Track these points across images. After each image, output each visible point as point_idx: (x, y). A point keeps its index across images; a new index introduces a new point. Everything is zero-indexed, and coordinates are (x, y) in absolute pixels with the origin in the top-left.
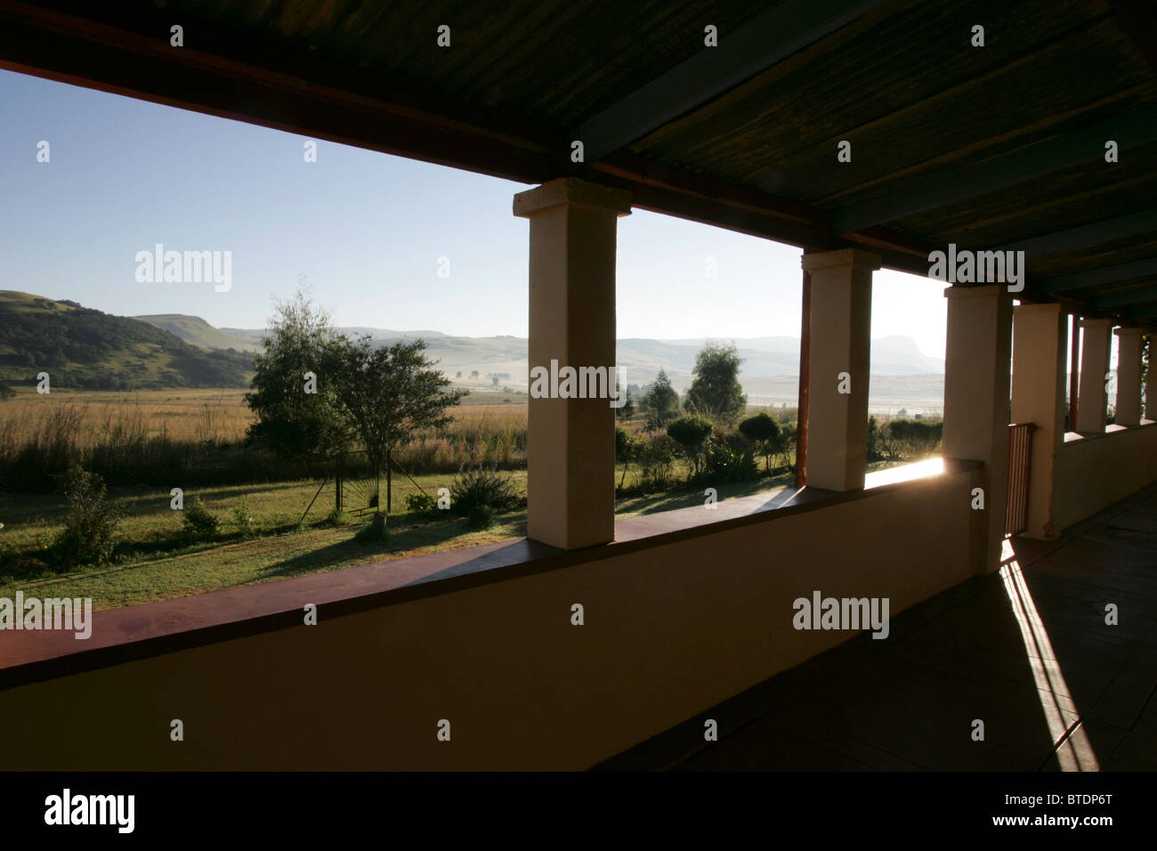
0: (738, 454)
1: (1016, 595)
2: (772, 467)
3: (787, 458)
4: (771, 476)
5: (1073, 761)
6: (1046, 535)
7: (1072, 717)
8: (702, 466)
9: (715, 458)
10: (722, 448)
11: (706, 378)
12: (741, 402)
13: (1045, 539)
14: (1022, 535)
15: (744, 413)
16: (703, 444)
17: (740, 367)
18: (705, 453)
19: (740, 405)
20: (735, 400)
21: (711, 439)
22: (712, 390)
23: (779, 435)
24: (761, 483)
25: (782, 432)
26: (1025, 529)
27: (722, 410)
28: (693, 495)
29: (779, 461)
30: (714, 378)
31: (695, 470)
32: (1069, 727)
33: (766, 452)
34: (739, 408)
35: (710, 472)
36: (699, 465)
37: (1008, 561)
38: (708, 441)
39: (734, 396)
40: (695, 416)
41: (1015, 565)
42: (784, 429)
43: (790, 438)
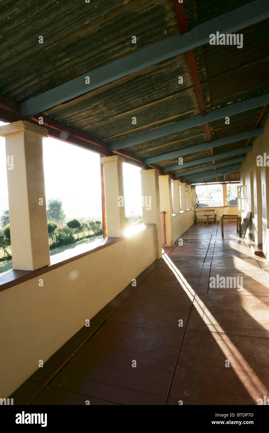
0: (67, 234)
1: (168, 263)
2: (79, 237)
3: (84, 234)
4: (79, 240)
5: (198, 305)
6: (171, 245)
7: (194, 293)
8: (55, 240)
9: (59, 237)
10: (61, 233)
11: (51, 209)
12: (64, 216)
13: (171, 246)
14: (165, 246)
15: (66, 220)
16: (54, 232)
17: (62, 204)
18: (56, 235)
19: (64, 218)
20: (62, 216)
21: (57, 230)
22: (54, 213)
23: (81, 226)
24: (77, 243)
25: (82, 225)
26: (165, 244)
27: (58, 220)
28: (53, 251)
29: (81, 235)
30: (54, 209)
31: (52, 242)
32: (194, 296)
33: (77, 232)
34: (64, 219)
35: (58, 242)
36: (54, 240)
37: (164, 254)
38: (56, 231)
39: (62, 214)
40: (50, 222)
41: (165, 254)
42: (83, 224)
43: (84, 227)
